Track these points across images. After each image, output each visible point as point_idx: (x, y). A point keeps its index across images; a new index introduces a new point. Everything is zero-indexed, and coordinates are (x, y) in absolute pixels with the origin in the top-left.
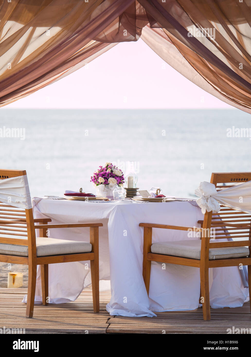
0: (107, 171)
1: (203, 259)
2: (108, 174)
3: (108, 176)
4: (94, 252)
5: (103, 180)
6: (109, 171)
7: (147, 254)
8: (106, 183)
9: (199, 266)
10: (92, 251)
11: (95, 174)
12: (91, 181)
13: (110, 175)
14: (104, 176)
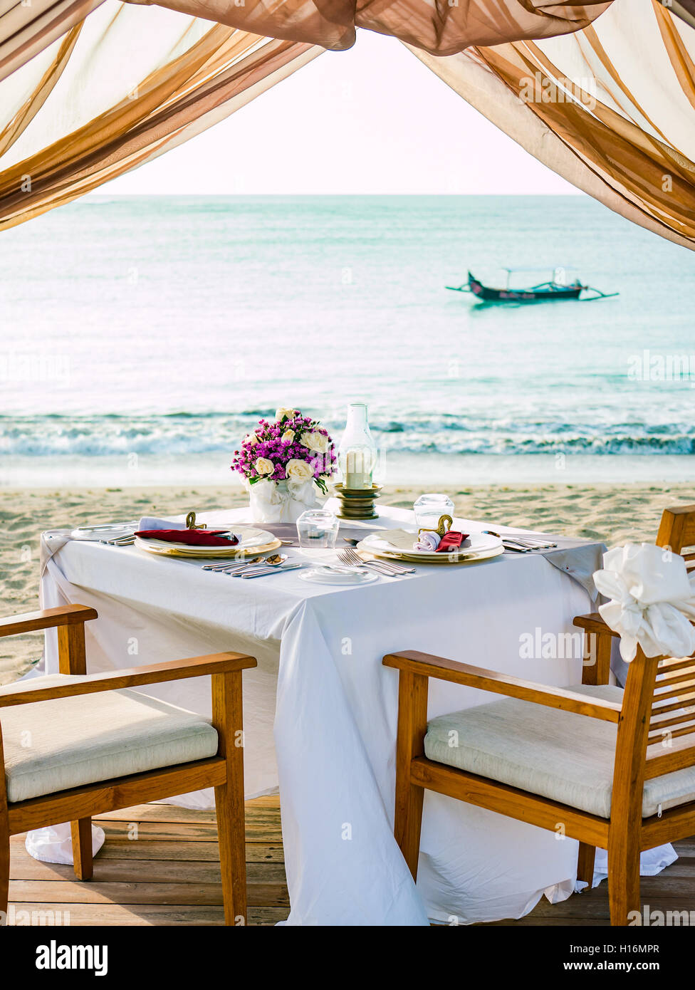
0: (283, 439)
1: (620, 822)
2: (287, 447)
3: (286, 454)
4: (225, 759)
5: (269, 469)
6: (288, 437)
7: (412, 761)
8: (279, 475)
9: (606, 845)
10: (220, 755)
11: (245, 446)
12: (232, 468)
13: (291, 451)
14: (273, 452)
